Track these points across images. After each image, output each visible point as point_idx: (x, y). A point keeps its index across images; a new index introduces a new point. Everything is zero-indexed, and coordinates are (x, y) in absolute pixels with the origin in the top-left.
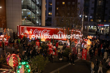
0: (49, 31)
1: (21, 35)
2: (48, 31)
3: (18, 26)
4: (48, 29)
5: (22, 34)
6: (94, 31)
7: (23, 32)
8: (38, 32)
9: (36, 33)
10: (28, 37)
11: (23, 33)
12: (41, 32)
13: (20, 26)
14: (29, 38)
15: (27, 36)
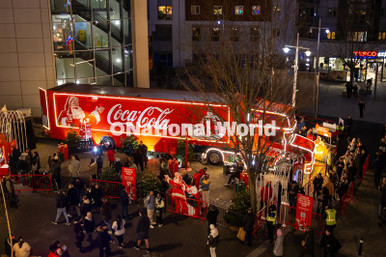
0: (167, 112)
1: (57, 125)
2: (163, 112)
3: (42, 93)
4: (163, 106)
5: (60, 123)
6: (338, 77)
7: (64, 115)
8: (126, 116)
9: (115, 118)
10: (87, 137)
11: (64, 120)
12: (138, 115)
13: (50, 92)
14: (91, 140)
15: (82, 133)
